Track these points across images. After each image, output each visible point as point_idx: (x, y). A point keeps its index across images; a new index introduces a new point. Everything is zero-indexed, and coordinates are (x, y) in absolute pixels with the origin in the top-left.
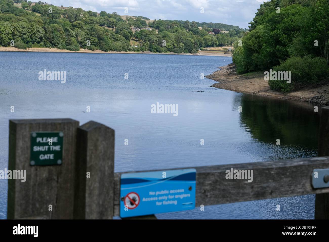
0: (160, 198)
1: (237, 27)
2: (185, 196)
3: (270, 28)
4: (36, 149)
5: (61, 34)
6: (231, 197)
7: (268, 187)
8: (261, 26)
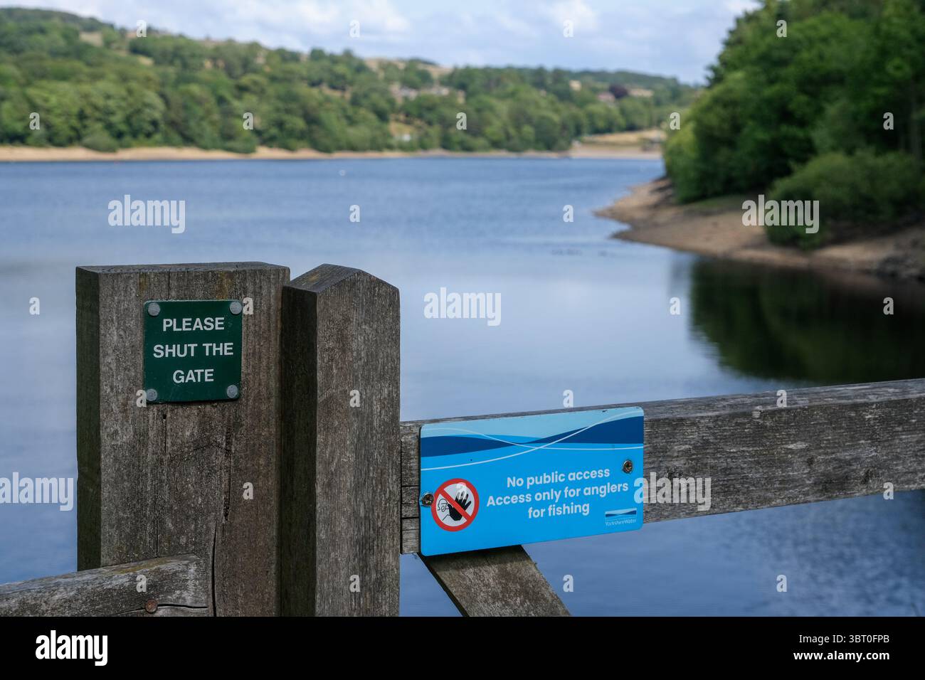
0: (539, 497)
1: (674, 80)
2: (614, 488)
3: (763, 78)
4: (160, 351)
5: (209, 112)
6: (749, 491)
7: (857, 459)
8: (739, 75)
